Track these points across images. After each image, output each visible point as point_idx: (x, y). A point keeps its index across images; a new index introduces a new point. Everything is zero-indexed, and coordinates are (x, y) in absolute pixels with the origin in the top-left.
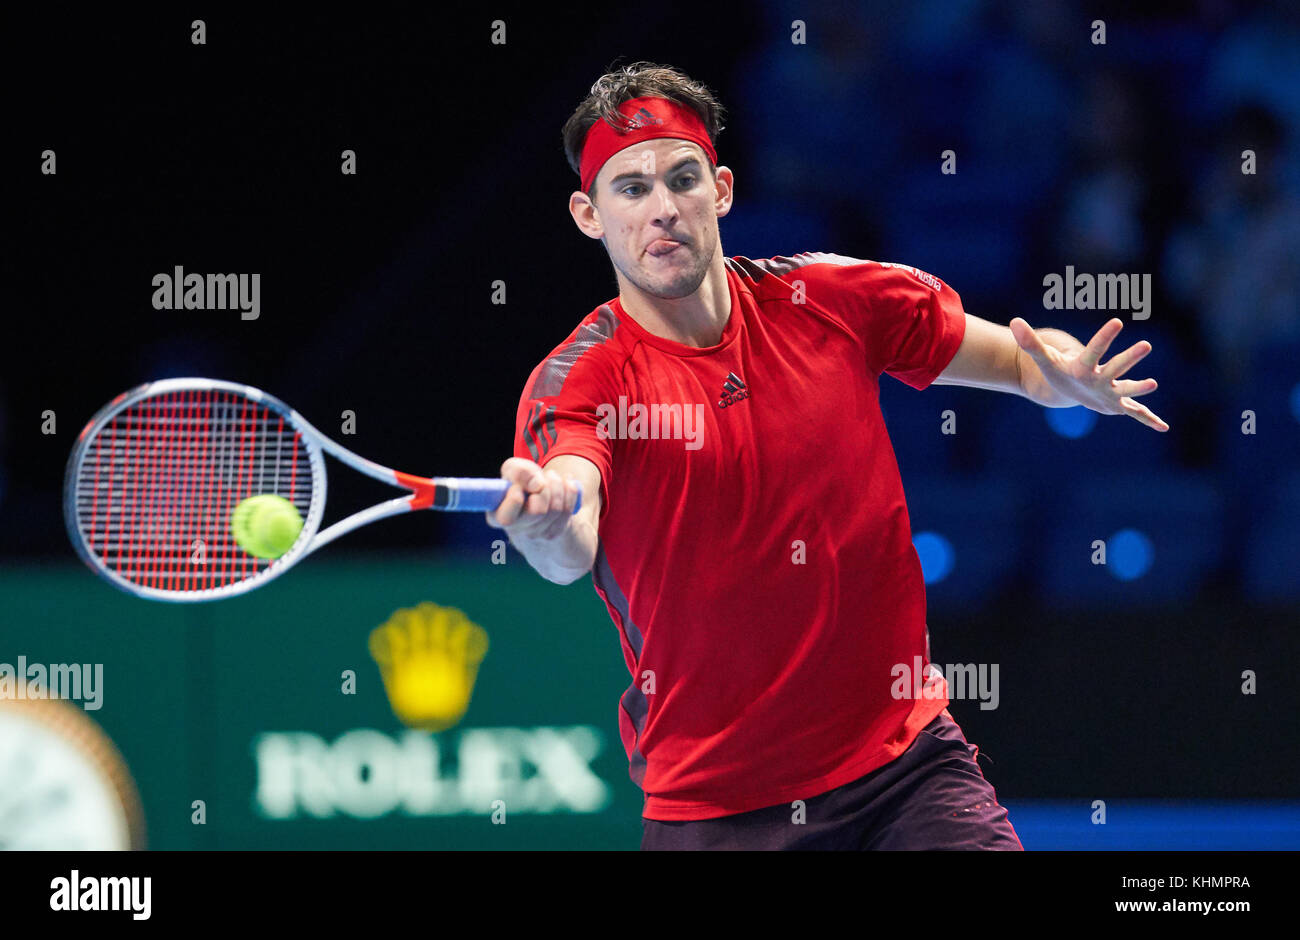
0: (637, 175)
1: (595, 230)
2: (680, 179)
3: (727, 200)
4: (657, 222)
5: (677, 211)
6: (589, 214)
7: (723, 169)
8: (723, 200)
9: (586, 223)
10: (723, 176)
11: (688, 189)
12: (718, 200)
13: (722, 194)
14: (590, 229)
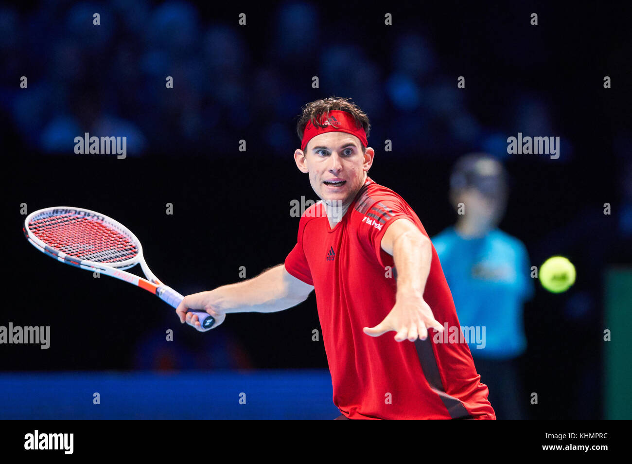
0: (324, 148)
1: (304, 169)
2: (346, 152)
3: (369, 164)
4: (331, 171)
5: (341, 167)
6: (302, 161)
7: (370, 149)
8: (367, 163)
9: (301, 165)
10: (369, 152)
11: (349, 157)
12: (365, 163)
13: (367, 161)
14: (303, 168)
